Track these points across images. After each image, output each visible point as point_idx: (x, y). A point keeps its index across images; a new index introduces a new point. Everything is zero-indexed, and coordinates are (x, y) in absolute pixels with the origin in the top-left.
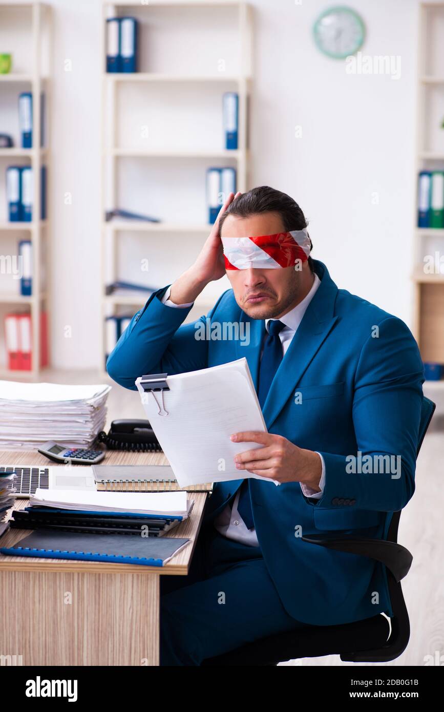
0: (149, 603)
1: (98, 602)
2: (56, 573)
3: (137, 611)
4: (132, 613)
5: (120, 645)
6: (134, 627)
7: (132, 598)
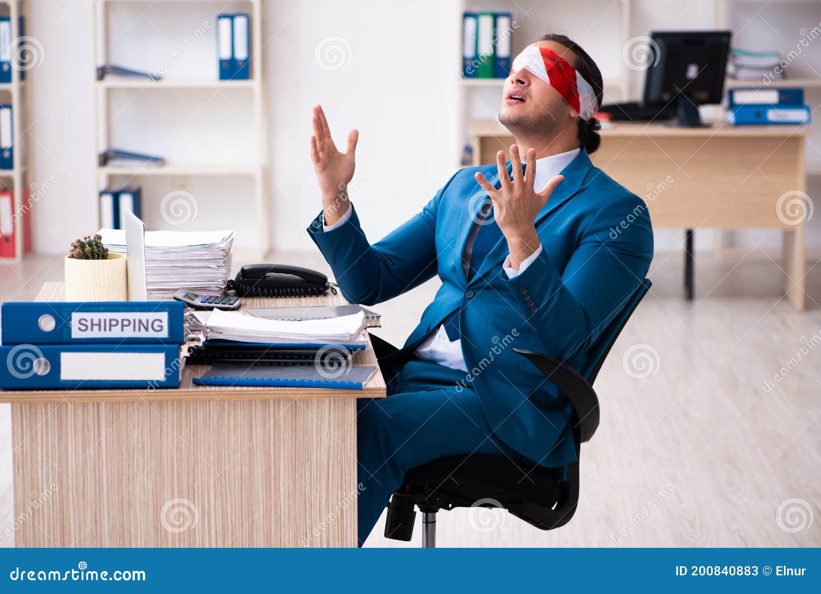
0: (346, 428)
1: (294, 429)
2: (251, 401)
3: (334, 436)
4: (330, 439)
5: (317, 472)
6: (332, 453)
7: (329, 423)
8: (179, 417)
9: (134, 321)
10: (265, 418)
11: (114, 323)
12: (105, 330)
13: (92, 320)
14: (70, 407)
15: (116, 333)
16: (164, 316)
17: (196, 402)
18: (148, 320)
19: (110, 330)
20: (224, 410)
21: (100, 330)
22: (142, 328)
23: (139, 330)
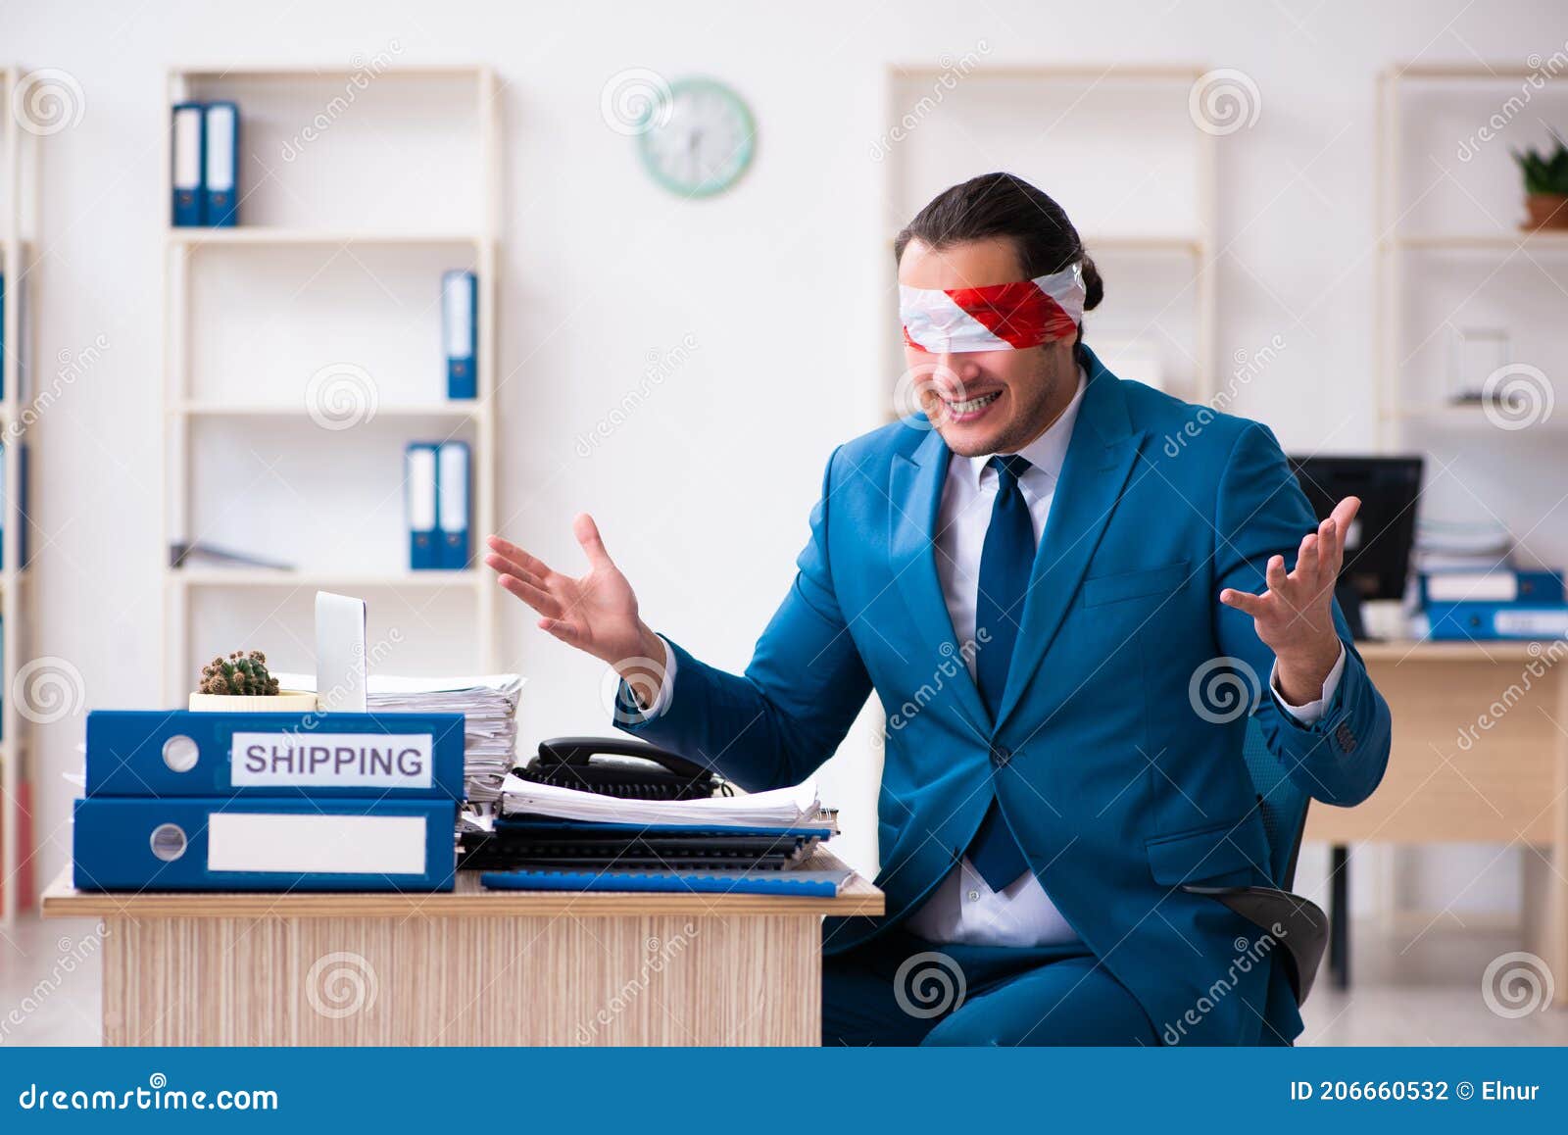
0: (799, 982)
1: (692, 983)
2: (603, 919)
3: (774, 1000)
4: (765, 1003)
6: (768, 1034)
7: (764, 970)
8: (453, 953)
9: (363, 751)
10: (630, 956)
11: (319, 755)
12: (301, 770)
13: (275, 749)
14: (226, 931)
15: (324, 776)
16: (424, 743)
17: (489, 920)
18: (390, 752)
19: (312, 770)
20: (547, 940)
21: (290, 770)
22: (378, 767)
23: (373, 771)
